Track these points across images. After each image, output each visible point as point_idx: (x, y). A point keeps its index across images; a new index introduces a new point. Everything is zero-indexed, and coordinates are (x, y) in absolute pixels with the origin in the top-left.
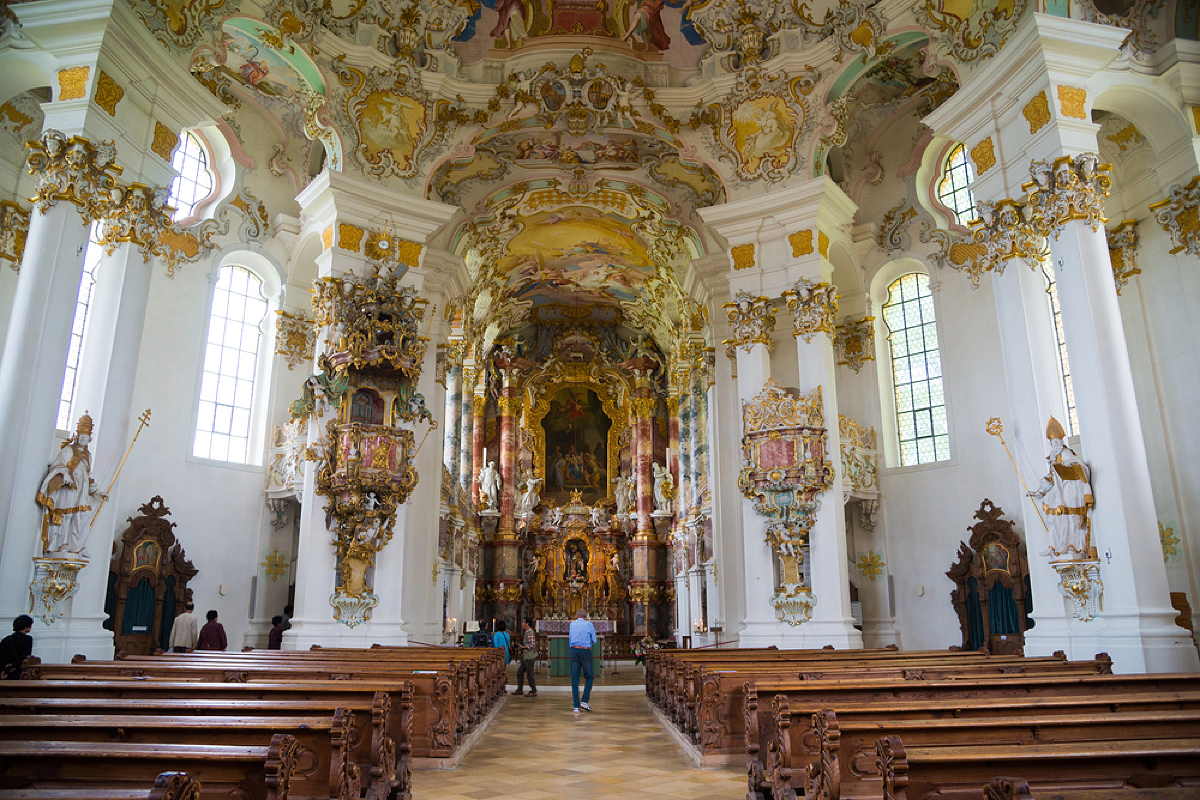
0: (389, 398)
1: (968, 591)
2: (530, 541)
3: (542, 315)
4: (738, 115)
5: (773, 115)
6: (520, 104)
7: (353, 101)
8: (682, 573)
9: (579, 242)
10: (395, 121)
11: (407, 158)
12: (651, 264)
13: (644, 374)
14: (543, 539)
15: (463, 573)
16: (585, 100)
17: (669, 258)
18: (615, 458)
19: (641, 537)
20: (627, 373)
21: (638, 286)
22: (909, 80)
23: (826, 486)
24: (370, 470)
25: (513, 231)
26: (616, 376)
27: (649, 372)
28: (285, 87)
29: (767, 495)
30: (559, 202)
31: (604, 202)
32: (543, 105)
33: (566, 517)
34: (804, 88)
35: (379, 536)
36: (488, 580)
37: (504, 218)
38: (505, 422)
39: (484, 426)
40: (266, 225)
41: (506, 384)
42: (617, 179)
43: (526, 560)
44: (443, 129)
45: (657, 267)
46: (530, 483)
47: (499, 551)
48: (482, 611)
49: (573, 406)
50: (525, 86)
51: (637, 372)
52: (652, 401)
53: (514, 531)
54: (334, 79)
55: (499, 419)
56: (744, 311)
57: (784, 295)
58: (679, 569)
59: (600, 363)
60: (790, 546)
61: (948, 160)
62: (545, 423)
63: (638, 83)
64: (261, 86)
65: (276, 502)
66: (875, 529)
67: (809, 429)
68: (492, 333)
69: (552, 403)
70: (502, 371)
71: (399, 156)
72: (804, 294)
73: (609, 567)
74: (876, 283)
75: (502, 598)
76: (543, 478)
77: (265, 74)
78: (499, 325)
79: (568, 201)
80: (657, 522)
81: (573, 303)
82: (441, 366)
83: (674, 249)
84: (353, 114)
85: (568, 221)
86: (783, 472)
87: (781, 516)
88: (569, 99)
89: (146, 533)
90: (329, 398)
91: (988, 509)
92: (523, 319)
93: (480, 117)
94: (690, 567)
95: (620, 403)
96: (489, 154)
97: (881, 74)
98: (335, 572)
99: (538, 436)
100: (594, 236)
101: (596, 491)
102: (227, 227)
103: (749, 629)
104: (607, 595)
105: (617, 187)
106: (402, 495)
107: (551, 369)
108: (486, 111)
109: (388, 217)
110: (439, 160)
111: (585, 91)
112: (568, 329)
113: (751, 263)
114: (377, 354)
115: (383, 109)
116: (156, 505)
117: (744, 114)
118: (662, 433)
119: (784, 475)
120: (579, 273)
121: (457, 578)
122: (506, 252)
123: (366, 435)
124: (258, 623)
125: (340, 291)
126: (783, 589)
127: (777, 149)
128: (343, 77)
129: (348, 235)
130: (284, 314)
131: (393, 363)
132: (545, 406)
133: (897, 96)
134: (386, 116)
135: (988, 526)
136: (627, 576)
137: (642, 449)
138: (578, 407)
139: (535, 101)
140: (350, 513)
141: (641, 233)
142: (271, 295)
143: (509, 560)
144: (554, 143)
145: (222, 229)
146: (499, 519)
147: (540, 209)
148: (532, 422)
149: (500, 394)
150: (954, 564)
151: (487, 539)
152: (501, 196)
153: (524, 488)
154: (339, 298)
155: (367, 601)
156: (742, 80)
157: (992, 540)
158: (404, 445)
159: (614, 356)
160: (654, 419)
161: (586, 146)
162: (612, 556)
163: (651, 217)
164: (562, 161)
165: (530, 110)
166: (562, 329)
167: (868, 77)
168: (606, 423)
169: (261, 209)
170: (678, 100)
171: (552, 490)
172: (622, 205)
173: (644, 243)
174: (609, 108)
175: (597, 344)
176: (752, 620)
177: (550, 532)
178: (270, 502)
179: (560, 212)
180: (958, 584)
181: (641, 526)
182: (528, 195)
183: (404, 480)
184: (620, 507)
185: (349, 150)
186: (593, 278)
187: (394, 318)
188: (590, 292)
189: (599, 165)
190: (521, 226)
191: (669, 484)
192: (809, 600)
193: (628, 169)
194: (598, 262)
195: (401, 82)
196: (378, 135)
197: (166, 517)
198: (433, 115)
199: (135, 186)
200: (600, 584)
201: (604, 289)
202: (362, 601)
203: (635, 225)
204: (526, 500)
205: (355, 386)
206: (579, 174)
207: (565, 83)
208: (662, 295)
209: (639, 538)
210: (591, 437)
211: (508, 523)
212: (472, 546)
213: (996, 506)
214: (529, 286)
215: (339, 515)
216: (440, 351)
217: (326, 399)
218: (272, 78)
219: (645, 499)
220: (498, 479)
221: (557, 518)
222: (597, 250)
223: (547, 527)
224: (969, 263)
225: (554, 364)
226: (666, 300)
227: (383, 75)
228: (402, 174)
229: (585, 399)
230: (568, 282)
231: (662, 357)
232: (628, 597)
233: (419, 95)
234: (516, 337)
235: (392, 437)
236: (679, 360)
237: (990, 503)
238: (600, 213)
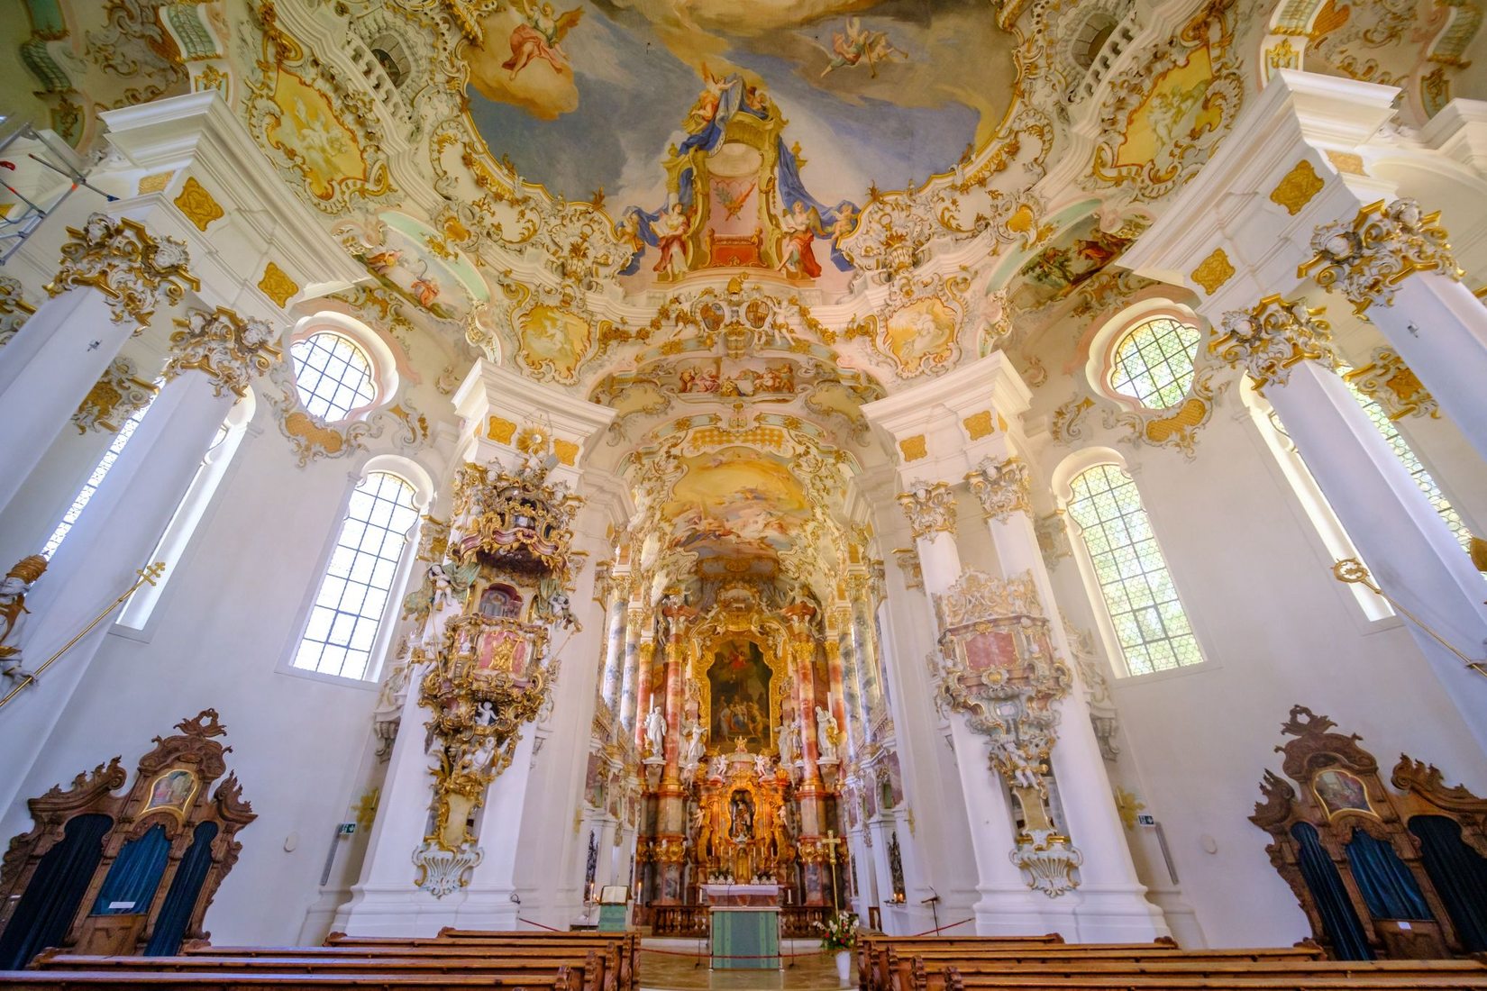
0: (527, 594)
1: (1296, 846)
2: (693, 792)
3: (706, 567)
4: (893, 323)
5: (930, 317)
6: (681, 325)
7: (517, 313)
8: (858, 826)
9: (738, 489)
10: (559, 336)
11: (569, 369)
12: (807, 506)
13: (802, 620)
14: (708, 790)
15: (620, 825)
16: (743, 319)
17: (824, 494)
18: (777, 707)
19: (810, 786)
20: (786, 620)
21: (793, 533)
22: (1065, 277)
23: (1063, 691)
24: (486, 672)
25: (678, 474)
26: (775, 625)
27: (807, 618)
28: (455, 309)
29: (984, 705)
30: (720, 443)
31: (763, 441)
32: (703, 325)
33: (730, 766)
34: (962, 286)
35: (493, 763)
36: (651, 836)
37: (669, 457)
38: (671, 668)
39: (652, 673)
40: (425, 435)
41: (673, 630)
42: (773, 411)
43: (691, 814)
44: (606, 345)
45: (813, 508)
46: (696, 731)
47: (662, 803)
48: (643, 874)
49: (736, 658)
50: (686, 307)
51: (795, 618)
52: (812, 645)
53: (679, 780)
54: (499, 291)
55: (666, 665)
56: (923, 500)
57: (968, 477)
58: (853, 822)
59: (760, 612)
60: (1029, 773)
61: (1117, 352)
62: (710, 673)
63: (792, 302)
64: (433, 309)
65: (384, 726)
66: (1119, 757)
67: (1028, 617)
68: (659, 583)
69: (717, 655)
70: (670, 619)
71: (562, 366)
72: (992, 473)
73: (776, 821)
74: (1057, 477)
75: (664, 858)
76: (709, 728)
77: (435, 294)
78: (667, 575)
79: (729, 441)
80: (824, 771)
81: (734, 555)
82: (600, 585)
83: (829, 483)
84: (517, 324)
85: (729, 464)
86: (1003, 671)
87: (1008, 731)
88: (727, 320)
89: (178, 759)
90: (454, 590)
91: (1303, 719)
92: (689, 573)
93: (643, 335)
94: (870, 816)
95: (780, 653)
96: (653, 386)
97: (1038, 270)
98: (428, 813)
99: (704, 686)
100: (752, 480)
101: (760, 739)
102: (380, 430)
103: (986, 901)
104: (775, 854)
105: (774, 424)
106: (529, 709)
107: (716, 619)
108: (648, 328)
109: (545, 416)
110: (602, 374)
111: (743, 310)
112: (730, 582)
113: (923, 454)
114: (512, 538)
115: (548, 323)
116: (205, 722)
117: (899, 322)
118: (822, 677)
119: (1006, 676)
120: (740, 522)
121: (610, 831)
122: (672, 495)
123: (487, 628)
124: (331, 892)
125: (483, 480)
126: (1029, 839)
127: (939, 346)
128: (507, 288)
129: (498, 430)
130: (431, 519)
131: (530, 548)
132: (710, 658)
133: (1052, 298)
134: (551, 331)
135: (1312, 744)
136: (796, 831)
137: (807, 692)
138: (741, 658)
139: (694, 322)
140: (457, 731)
141: (797, 472)
142: (422, 503)
143: (672, 811)
144: (714, 373)
145: (374, 431)
146: (663, 768)
147: (703, 450)
148: (698, 673)
149: (667, 640)
150: (1258, 805)
151: (651, 790)
152: (667, 432)
153: (689, 735)
154: (481, 487)
155: (466, 856)
156: (895, 289)
157: (1326, 765)
158: (534, 643)
159: (773, 604)
160: (814, 664)
161: (744, 375)
162: (779, 808)
163: (807, 453)
164: (722, 394)
165: (689, 332)
166: (724, 582)
167: (1024, 274)
168: (766, 674)
169: (422, 420)
170: (833, 316)
171: (717, 738)
172: (779, 444)
173: (799, 483)
174: (766, 326)
175: (757, 595)
176: (991, 886)
177: (715, 782)
178: (378, 726)
179: (721, 453)
180: (1274, 834)
181: (808, 774)
182: (691, 432)
183: (529, 686)
184: (785, 756)
185: (508, 354)
186: (751, 528)
187: (539, 505)
188: (750, 543)
189: (757, 398)
190: (685, 467)
191: (832, 728)
192: (1072, 856)
193: (785, 401)
194: (756, 510)
195: (566, 302)
196: (540, 346)
197: (217, 738)
198: (597, 334)
199: (221, 311)
200: (768, 841)
201: (762, 539)
202: (459, 856)
203: (791, 465)
204: (691, 748)
205: (488, 579)
206: (738, 407)
207: (724, 304)
208: (818, 538)
209: (807, 788)
210: (754, 688)
211: (672, 772)
212: (633, 795)
213: (1317, 713)
214: (694, 537)
215: (443, 734)
216: (599, 568)
217: (448, 591)
218: (443, 299)
219: (809, 745)
220: (664, 725)
221: (723, 767)
222: (756, 496)
223: (713, 776)
224: (1175, 437)
225: (717, 614)
226: (822, 542)
227: (549, 292)
228: (562, 381)
229: (746, 650)
230: (730, 532)
231: (819, 603)
232: (798, 856)
233: (584, 315)
234: (683, 587)
235: (521, 633)
236: (837, 600)
237: (1306, 711)
238: (758, 454)
